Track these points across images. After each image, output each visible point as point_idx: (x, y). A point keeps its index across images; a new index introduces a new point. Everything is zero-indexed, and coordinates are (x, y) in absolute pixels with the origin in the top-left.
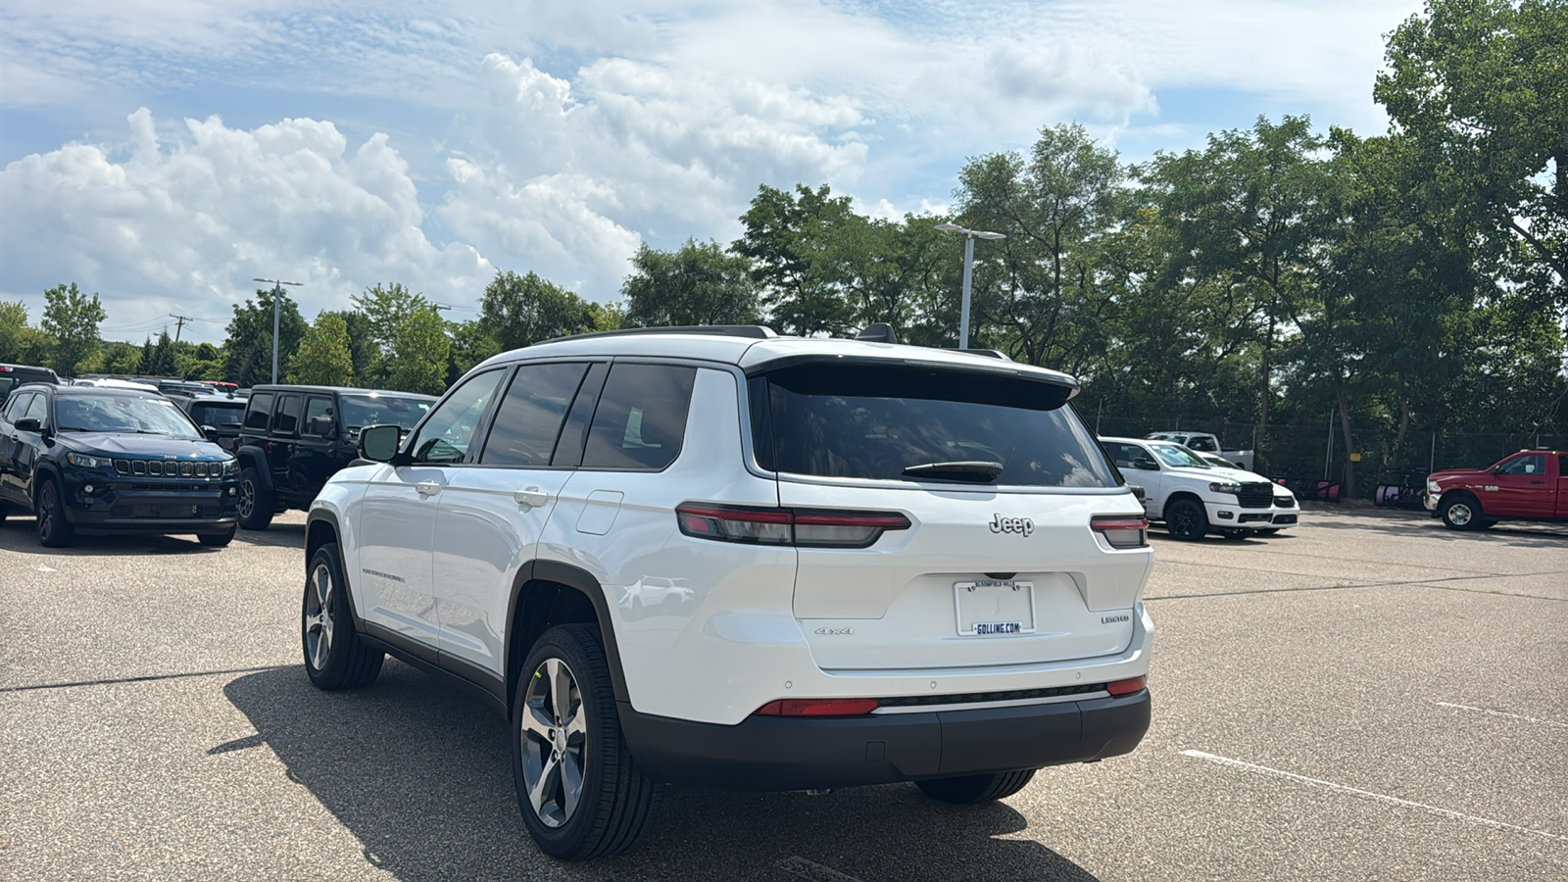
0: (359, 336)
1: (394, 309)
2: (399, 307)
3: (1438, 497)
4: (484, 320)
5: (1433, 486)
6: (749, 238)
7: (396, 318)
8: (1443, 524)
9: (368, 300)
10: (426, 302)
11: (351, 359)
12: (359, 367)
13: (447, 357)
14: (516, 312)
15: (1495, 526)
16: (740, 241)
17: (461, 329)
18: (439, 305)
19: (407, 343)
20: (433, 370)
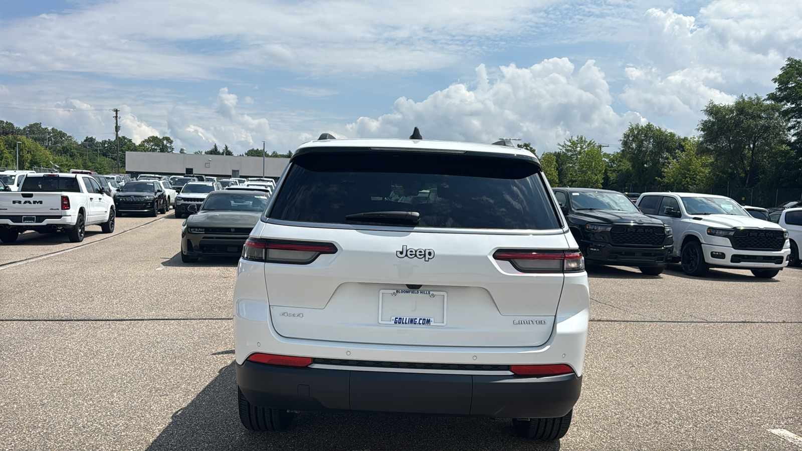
0: (562, 164)
1: (579, 149)
2: (581, 147)
4: (623, 151)
6: (779, 91)
7: (580, 153)
9: (566, 145)
10: (595, 144)
11: (558, 175)
12: (562, 179)
13: (603, 172)
14: (640, 145)
16: (772, 94)
17: (612, 157)
18: (602, 145)
19: (583, 166)
20: (596, 179)
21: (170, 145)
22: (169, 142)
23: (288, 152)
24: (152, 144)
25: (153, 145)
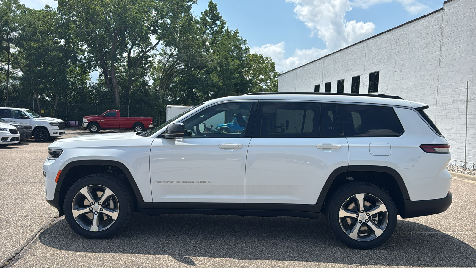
3: (87, 124)
5: (85, 120)
8: (89, 131)
15: (100, 131)
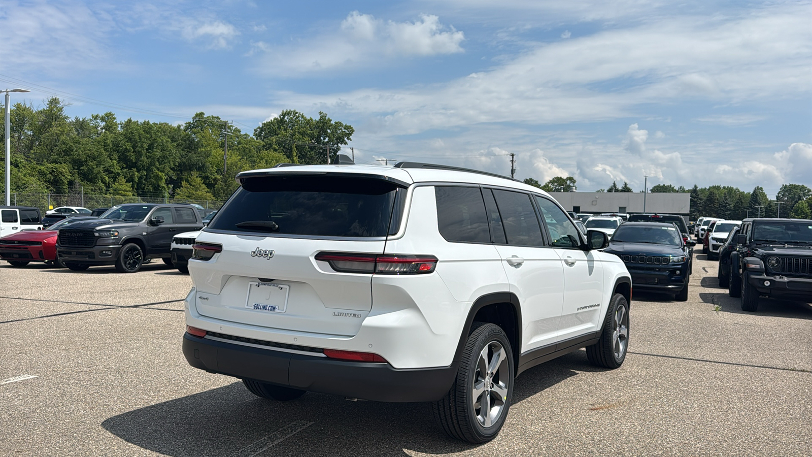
21: (573, 185)
22: (572, 182)
23: (693, 187)
24: (556, 184)
25: (557, 186)
